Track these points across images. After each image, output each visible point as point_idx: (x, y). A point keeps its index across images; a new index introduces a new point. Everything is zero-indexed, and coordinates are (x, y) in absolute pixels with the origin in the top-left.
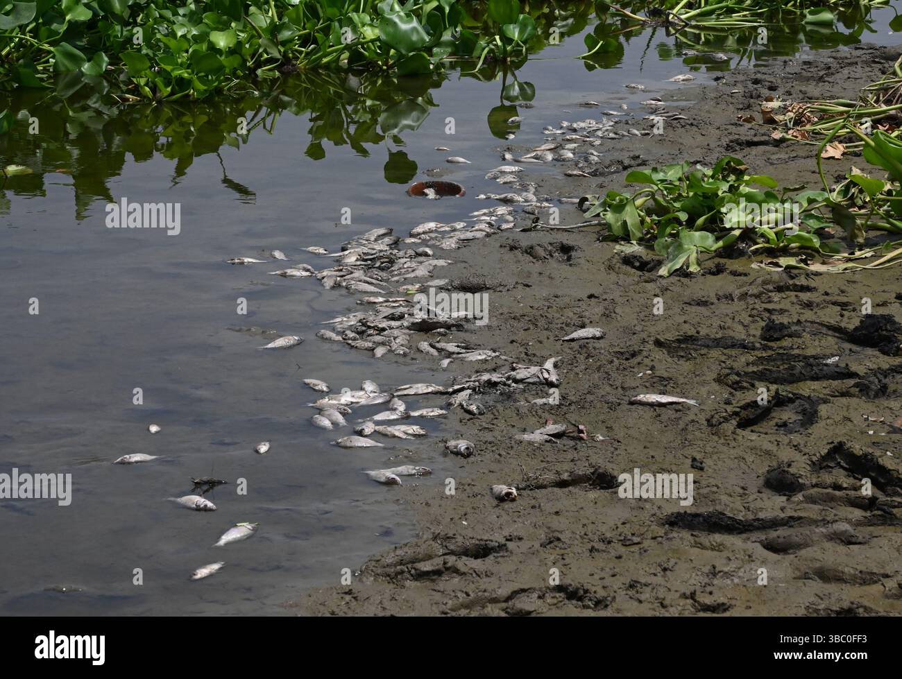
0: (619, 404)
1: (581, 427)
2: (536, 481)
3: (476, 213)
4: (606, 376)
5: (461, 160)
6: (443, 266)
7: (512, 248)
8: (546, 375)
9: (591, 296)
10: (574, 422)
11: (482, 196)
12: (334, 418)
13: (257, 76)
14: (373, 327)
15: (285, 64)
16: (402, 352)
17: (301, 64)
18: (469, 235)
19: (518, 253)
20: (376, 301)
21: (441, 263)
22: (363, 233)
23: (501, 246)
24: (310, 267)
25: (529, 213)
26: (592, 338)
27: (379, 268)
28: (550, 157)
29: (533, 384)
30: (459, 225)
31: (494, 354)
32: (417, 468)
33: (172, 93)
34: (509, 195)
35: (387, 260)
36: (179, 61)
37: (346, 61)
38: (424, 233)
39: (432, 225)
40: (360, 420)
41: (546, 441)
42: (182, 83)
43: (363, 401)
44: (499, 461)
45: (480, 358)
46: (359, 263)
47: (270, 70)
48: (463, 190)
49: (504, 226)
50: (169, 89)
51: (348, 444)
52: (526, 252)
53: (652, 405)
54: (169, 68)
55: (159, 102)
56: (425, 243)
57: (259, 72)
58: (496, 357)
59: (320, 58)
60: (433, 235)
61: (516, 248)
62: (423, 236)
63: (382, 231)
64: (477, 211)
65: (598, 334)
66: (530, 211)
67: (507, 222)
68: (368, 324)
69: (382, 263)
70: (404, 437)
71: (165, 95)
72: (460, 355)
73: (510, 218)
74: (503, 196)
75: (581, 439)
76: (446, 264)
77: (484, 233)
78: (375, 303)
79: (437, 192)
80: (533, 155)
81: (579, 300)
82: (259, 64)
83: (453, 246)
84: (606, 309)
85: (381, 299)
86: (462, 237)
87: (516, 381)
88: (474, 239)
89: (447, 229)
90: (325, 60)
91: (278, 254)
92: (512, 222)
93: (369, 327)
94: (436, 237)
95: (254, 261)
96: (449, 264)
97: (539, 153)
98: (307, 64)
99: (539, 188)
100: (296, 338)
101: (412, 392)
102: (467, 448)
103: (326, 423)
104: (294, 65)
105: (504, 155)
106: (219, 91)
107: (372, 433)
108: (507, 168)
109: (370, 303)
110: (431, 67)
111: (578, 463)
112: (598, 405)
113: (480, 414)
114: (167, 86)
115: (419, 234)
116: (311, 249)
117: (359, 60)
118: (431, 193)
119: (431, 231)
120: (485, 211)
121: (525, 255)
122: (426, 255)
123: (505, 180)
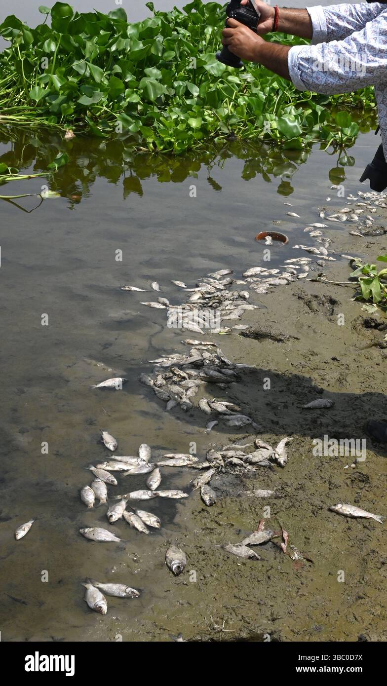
0: (321, 509)
1: (285, 535)
2: (218, 635)
3: (289, 261)
5: (295, 214)
6: (251, 310)
7: (299, 298)
8: (277, 456)
9: (334, 359)
10: (282, 525)
11: (297, 247)
12: (99, 492)
13: (215, 141)
14: (178, 375)
15: (230, 137)
16: (186, 406)
17: (239, 135)
18: (277, 281)
19: (301, 301)
20: (194, 343)
21: (250, 307)
22: (214, 271)
23: (293, 295)
24: (167, 301)
25: (319, 265)
26: (324, 408)
27: (211, 307)
28: (344, 218)
29: (264, 467)
30: (274, 270)
31: (248, 422)
32: (128, 590)
33: (163, 149)
34: (313, 249)
35: (217, 301)
36: (170, 132)
37: (262, 137)
38: (251, 276)
39: (258, 269)
42: (170, 144)
43: (132, 469)
44: (200, 589)
45: (237, 423)
46: (199, 300)
47: (222, 138)
48: (287, 240)
49: (301, 276)
50: (162, 147)
51: (91, 537)
53: (346, 516)
54: (163, 136)
55: (157, 153)
57: (216, 139)
59: (249, 135)
60: (255, 279)
61: (302, 299)
63: (226, 272)
64: (290, 259)
65: (328, 405)
66: (320, 264)
67: (304, 272)
68: (175, 372)
69: (214, 303)
70: (141, 530)
71: (160, 150)
72: (225, 417)
73: (307, 268)
74: (308, 249)
75: (281, 549)
76: (253, 309)
77: (286, 282)
79: (273, 239)
81: (325, 362)
82: (217, 135)
83: (264, 291)
84: (341, 376)
85: (197, 342)
86: (273, 283)
87: (251, 464)
88: (280, 285)
89: (266, 273)
90: (251, 136)
91: (155, 286)
92: (307, 271)
93: (175, 374)
94: (257, 281)
96: (255, 309)
97: (339, 214)
98: (242, 137)
99: (332, 244)
100: (121, 379)
102: (179, 566)
103: (90, 498)
104: (236, 137)
105: (320, 214)
106: (189, 150)
107: (119, 519)
108: (318, 225)
109: (189, 344)
110: (303, 146)
113: (211, 505)
114: (161, 145)
115: (247, 277)
116: (177, 283)
117: (269, 139)
118: (269, 240)
119: (255, 275)
120: (294, 260)
121: (305, 304)
122: (244, 298)
123: (314, 234)
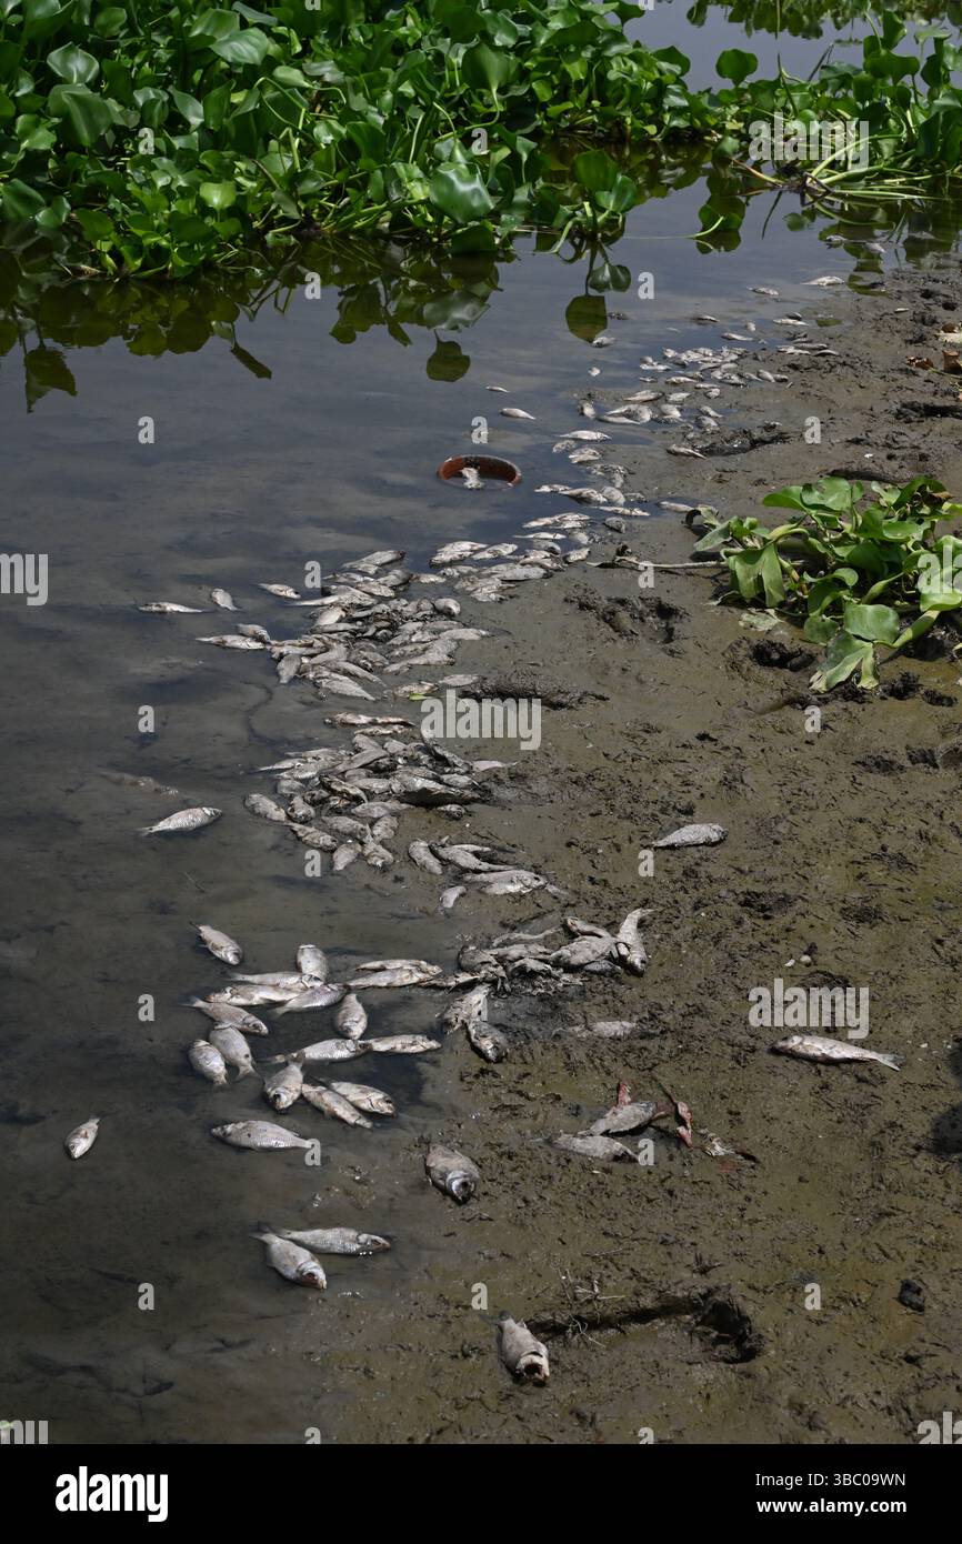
0: (753, 1050)
1: (683, 1109)
2: (590, 1309)
3: (534, 524)
4: (729, 961)
5: (522, 413)
6: (473, 641)
7: (583, 606)
8: (624, 951)
9: (703, 737)
10: (668, 1090)
11: (546, 489)
12: (232, 1051)
13: (265, 242)
14: (341, 793)
15: (306, 228)
16: (379, 863)
17: (327, 226)
18: (519, 572)
19: (591, 615)
20: (356, 721)
21: (470, 634)
22: (358, 556)
23: (566, 600)
24: (264, 633)
25: (612, 529)
26: (704, 844)
27: (373, 638)
28: (647, 416)
29: (600, 974)
30: (507, 549)
31: (536, 883)
32: (363, 1237)
33: (144, 267)
34: (586, 491)
35: (386, 624)
36: (156, 222)
37: (387, 225)
38: (452, 563)
39: (464, 547)
40: (280, 1059)
41: (616, 1158)
42: (159, 254)
43: (294, 1001)
44: (522, 1225)
45: (512, 889)
46: (342, 626)
47: (285, 233)
48: (519, 474)
49: (575, 556)
50: (138, 262)
51: (245, 1141)
52: (604, 618)
53: (813, 1060)
54: (140, 233)
55: (126, 279)
56: (449, 589)
57: (269, 237)
58: (538, 888)
59: (352, 221)
60: (465, 569)
61: (590, 608)
62: (449, 571)
63: (388, 556)
64: (535, 520)
65: (715, 837)
66: (615, 526)
67: (578, 546)
68: (333, 786)
69: (379, 629)
70: (352, 1120)
71: (133, 269)
72: (478, 877)
73: (583, 537)
74: (576, 492)
75: (680, 1140)
76: (477, 638)
77: (542, 571)
78: (353, 725)
79: (482, 475)
80: (623, 410)
81: (684, 746)
82: (269, 226)
83: (493, 596)
84: (729, 771)
85: (364, 719)
86: (509, 575)
87: (571, 969)
88: (527, 580)
89: (487, 555)
90: (359, 224)
91: (222, 598)
92: (586, 546)
93: (334, 792)
94: (470, 573)
95: (181, 609)
96: (483, 637)
97: (633, 407)
98: (334, 227)
99: (629, 478)
100: (208, 811)
101: (382, 980)
102: (464, 1185)
103: (215, 1064)
104: (317, 228)
105: (582, 409)
106: (208, 266)
107: (295, 1103)
108: (586, 435)
109: (345, 724)
110: (497, 241)
111: (675, 1249)
112: (715, 1049)
113: (499, 1060)
114: (135, 257)
115: (444, 565)
116: (274, 588)
117: (404, 228)
118: (471, 477)
119: (462, 561)
120: (547, 520)
121: (602, 622)
122: (449, 614)
123: (582, 458)
